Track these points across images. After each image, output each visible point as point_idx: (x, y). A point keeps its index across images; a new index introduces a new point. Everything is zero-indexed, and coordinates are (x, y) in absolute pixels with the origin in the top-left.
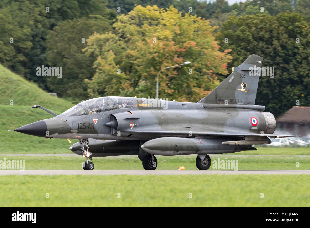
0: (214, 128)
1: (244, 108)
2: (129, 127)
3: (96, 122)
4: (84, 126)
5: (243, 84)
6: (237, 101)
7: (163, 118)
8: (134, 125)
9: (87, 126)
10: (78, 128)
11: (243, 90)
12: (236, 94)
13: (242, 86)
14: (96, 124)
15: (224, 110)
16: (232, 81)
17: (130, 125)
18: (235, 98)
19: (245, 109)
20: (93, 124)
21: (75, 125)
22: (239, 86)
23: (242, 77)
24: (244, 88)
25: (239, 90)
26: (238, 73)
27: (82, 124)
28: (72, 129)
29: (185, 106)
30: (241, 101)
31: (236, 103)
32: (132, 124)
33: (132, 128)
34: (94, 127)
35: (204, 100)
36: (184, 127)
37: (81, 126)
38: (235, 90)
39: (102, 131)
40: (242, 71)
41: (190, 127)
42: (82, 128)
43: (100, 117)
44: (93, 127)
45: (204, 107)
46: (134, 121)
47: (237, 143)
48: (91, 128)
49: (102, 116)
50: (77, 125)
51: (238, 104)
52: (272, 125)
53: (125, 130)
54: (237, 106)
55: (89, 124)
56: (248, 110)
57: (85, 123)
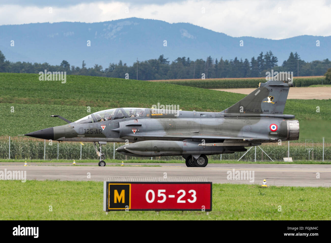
0: (228, 133)
1: (269, 117)
2: (132, 132)
3: (103, 128)
4: (91, 131)
5: (270, 97)
6: (263, 111)
7: (171, 125)
8: (136, 130)
9: (94, 132)
10: (85, 133)
11: (270, 102)
12: (262, 105)
13: (269, 98)
14: (103, 130)
15: (245, 118)
16: (258, 95)
17: (133, 130)
18: (261, 108)
19: (271, 118)
20: (100, 130)
21: (81, 131)
22: (265, 99)
23: (269, 91)
24: (271, 101)
25: (265, 102)
26: (265, 88)
27: (89, 130)
28: (79, 133)
29: (204, 116)
30: (268, 111)
31: (262, 112)
32: (134, 130)
33: (134, 133)
34: (102, 132)
35: (226, 110)
36: (192, 132)
37: (88, 132)
38: (260, 101)
39: (110, 135)
40: (269, 87)
41: (198, 133)
42: (89, 133)
43: (109, 124)
44: (100, 133)
45: (225, 116)
46: (136, 127)
47: (214, 145)
48: (98, 133)
49: (110, 123)
50: (84, 131)
51: (264, 114)
52: (295, 130)
53: (128, 135)
54: (261, 115)
55: (97, 130)
56: (274, 118)
57: (92, 129)
